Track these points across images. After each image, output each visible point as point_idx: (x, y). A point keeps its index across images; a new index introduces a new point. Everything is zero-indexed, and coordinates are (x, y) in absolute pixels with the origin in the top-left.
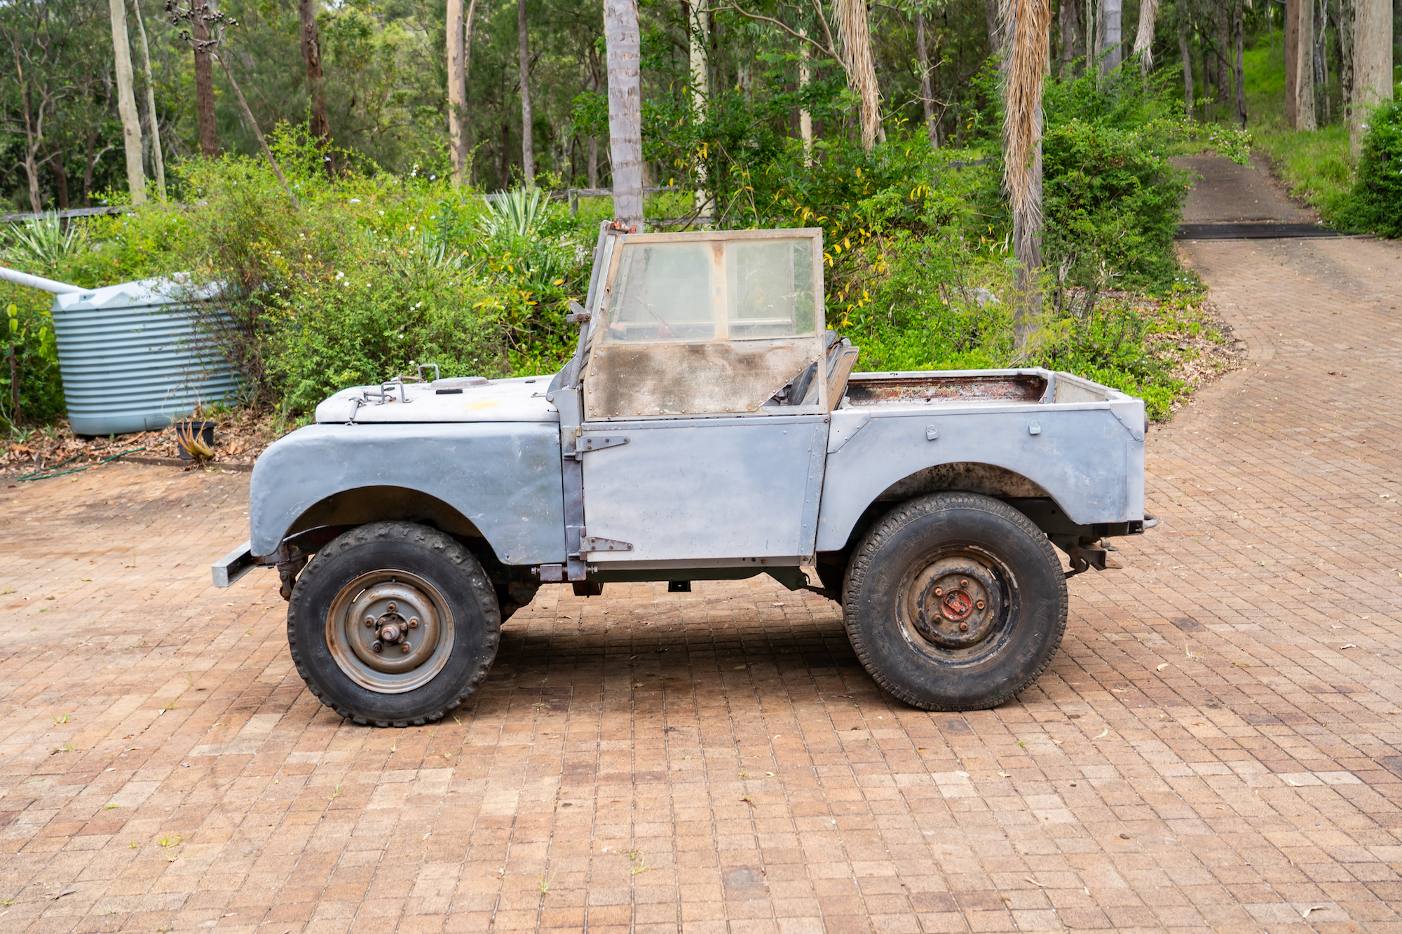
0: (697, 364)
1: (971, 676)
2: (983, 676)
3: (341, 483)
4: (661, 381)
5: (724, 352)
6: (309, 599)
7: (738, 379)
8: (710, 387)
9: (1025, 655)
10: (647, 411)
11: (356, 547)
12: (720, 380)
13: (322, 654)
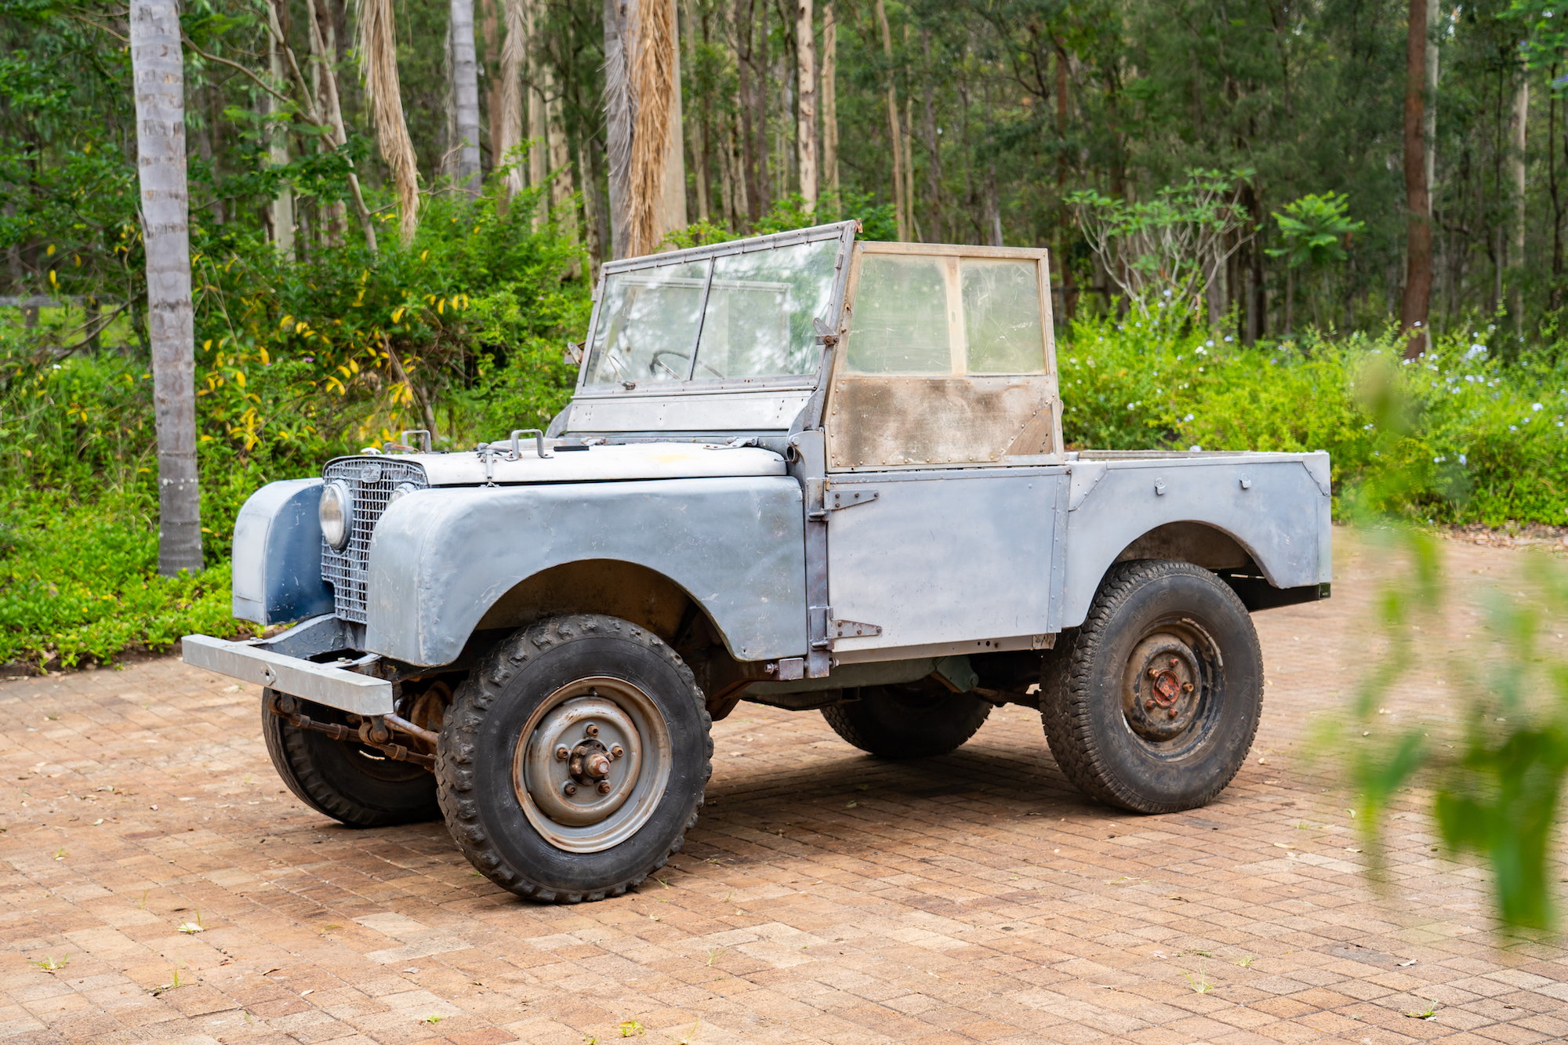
0: (937, 404)
1: (1187, 769)
2: (1198, 768)
3: (547, 557)
4: (903, 423)
5: (964, 389)
6: (497, 723)
7: (978, 423)
8: (952, 432)
9: (1233, 741)
10: (892, 460)
11: (560, 646)
12: (961, 423)
13: (508, 802)
